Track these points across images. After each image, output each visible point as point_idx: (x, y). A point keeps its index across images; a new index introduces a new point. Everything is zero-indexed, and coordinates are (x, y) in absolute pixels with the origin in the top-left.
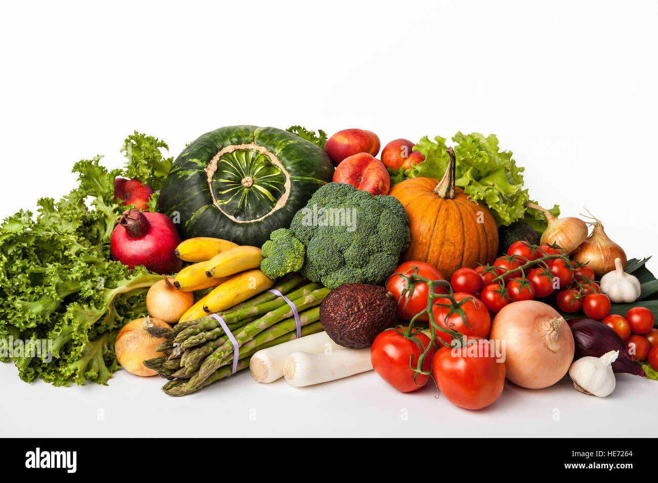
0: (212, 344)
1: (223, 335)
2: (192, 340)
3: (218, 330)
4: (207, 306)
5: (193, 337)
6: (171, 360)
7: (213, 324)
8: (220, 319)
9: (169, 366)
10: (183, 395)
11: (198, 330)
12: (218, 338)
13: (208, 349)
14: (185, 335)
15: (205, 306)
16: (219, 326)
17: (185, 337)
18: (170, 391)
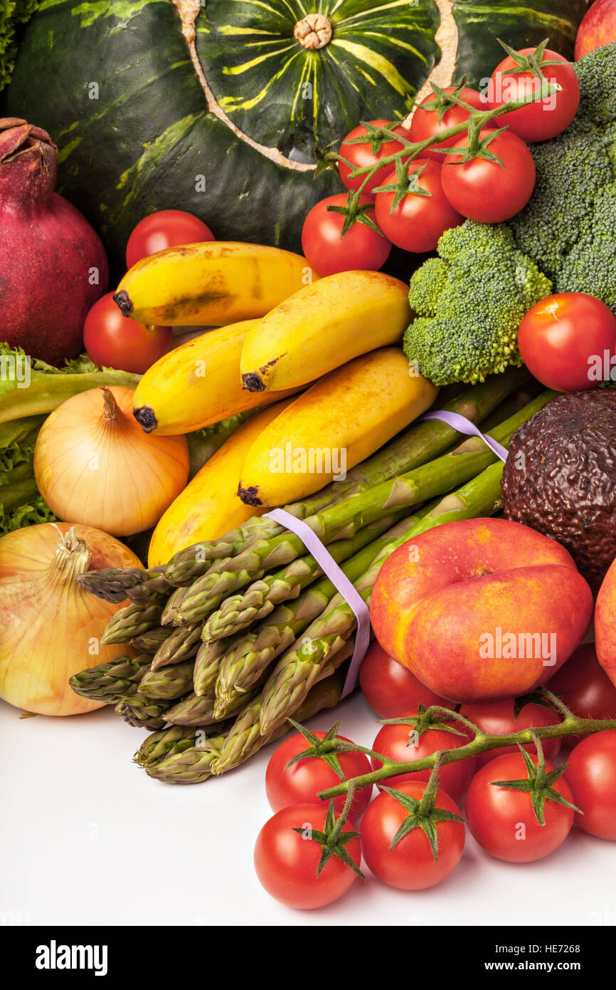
0: (289, 615)
1: (318, 579)
2: (234, 610)
3: (300, 567)
4: (253, 485)
5: (237, 600)
6: (160, 669)
7: (285, 547)
8: (304, 530)
9: (157, 692)
10: (204, 777)
11: (244, 574)
12: (305, 591)
13: (281, 634)
14: (208, 598)
15: (245, 487)
16: (304, 554)
17: (209, 604)
18: (163, 766)
